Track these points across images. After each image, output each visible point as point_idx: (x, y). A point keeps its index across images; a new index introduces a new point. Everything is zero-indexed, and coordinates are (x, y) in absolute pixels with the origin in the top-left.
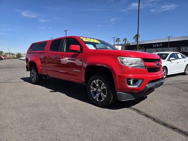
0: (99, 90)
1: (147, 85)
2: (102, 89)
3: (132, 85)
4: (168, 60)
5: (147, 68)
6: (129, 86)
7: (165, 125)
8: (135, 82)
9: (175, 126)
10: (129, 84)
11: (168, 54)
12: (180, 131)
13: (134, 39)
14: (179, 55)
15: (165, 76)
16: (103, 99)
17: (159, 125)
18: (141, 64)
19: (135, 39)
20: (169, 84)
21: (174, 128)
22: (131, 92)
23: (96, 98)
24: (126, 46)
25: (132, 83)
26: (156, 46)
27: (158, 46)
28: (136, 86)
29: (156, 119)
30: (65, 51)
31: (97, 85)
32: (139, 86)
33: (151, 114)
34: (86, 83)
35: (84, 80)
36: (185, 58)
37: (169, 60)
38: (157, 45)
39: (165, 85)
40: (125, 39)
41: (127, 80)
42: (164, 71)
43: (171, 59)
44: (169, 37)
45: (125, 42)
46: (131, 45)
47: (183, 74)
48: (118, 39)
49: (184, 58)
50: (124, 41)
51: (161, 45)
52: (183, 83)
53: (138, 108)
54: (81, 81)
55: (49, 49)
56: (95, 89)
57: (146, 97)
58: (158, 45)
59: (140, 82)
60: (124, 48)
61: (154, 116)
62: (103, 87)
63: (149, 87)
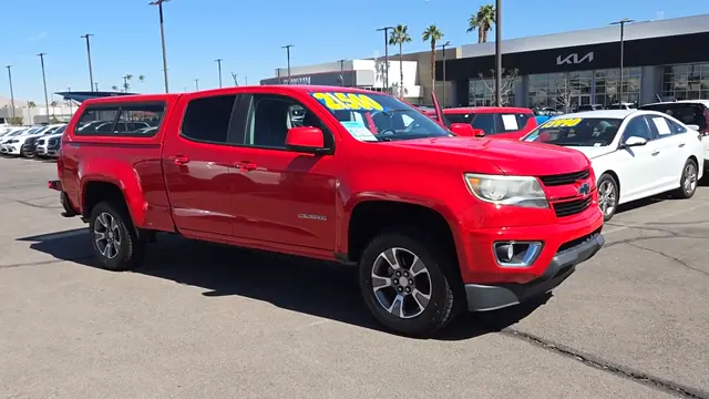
0: (404, 282)
1: (555, 258)
2: (414, 275)
3: (510, 261)
4: (620, 148)
5: (554, 204)
6: (504, 264)
7: (615, 370)
8: (520, 250)
9: (643, 371)
10: (503, 256)
11: (621, 121)
12: (655, 382)
13: (473, 31)
14: (661, 124)
15: (610, 210)
16: (422, 309)
17: (598, 372)
18: (537, 195)
19: (476, 31)
20: (627, 241)
21: (638, 377)
22: (508, 281)
23: (397, 309)
24: (439, 64)
25: (510, 255)
26: (567, 60)
27: (576, 61)
28: (523, 264)
29: (589, 358)
30: (252, 142)
31: (396, 266)
32: (532, 263)
33: (575, 346)
34: (351, 260)
35: (345, 250)
36: (684, 131)
37: (623, 146)
38: (572, 59)
39: (611, 244)
40: (433, 29)
41: (497, 246)
42: (609, 191)
43: (632, 140)
44: (622, 23)
45: (433, 42)
46: (459, 56)
47: (677, 194)
48: (399, 28)
49: (677, 132)
50: (426, 38)
51: (591, 56)
52: (675, 235)
53: (533, 333)
54: (332, 254)
55: (180, 132)
56: (388, 281)
57: (550, 295)
58: (576, 56)
59: (534, 249)
60: (429, 70)
61: (585, 351)
62: (418, 268)
63: (560, 264)
